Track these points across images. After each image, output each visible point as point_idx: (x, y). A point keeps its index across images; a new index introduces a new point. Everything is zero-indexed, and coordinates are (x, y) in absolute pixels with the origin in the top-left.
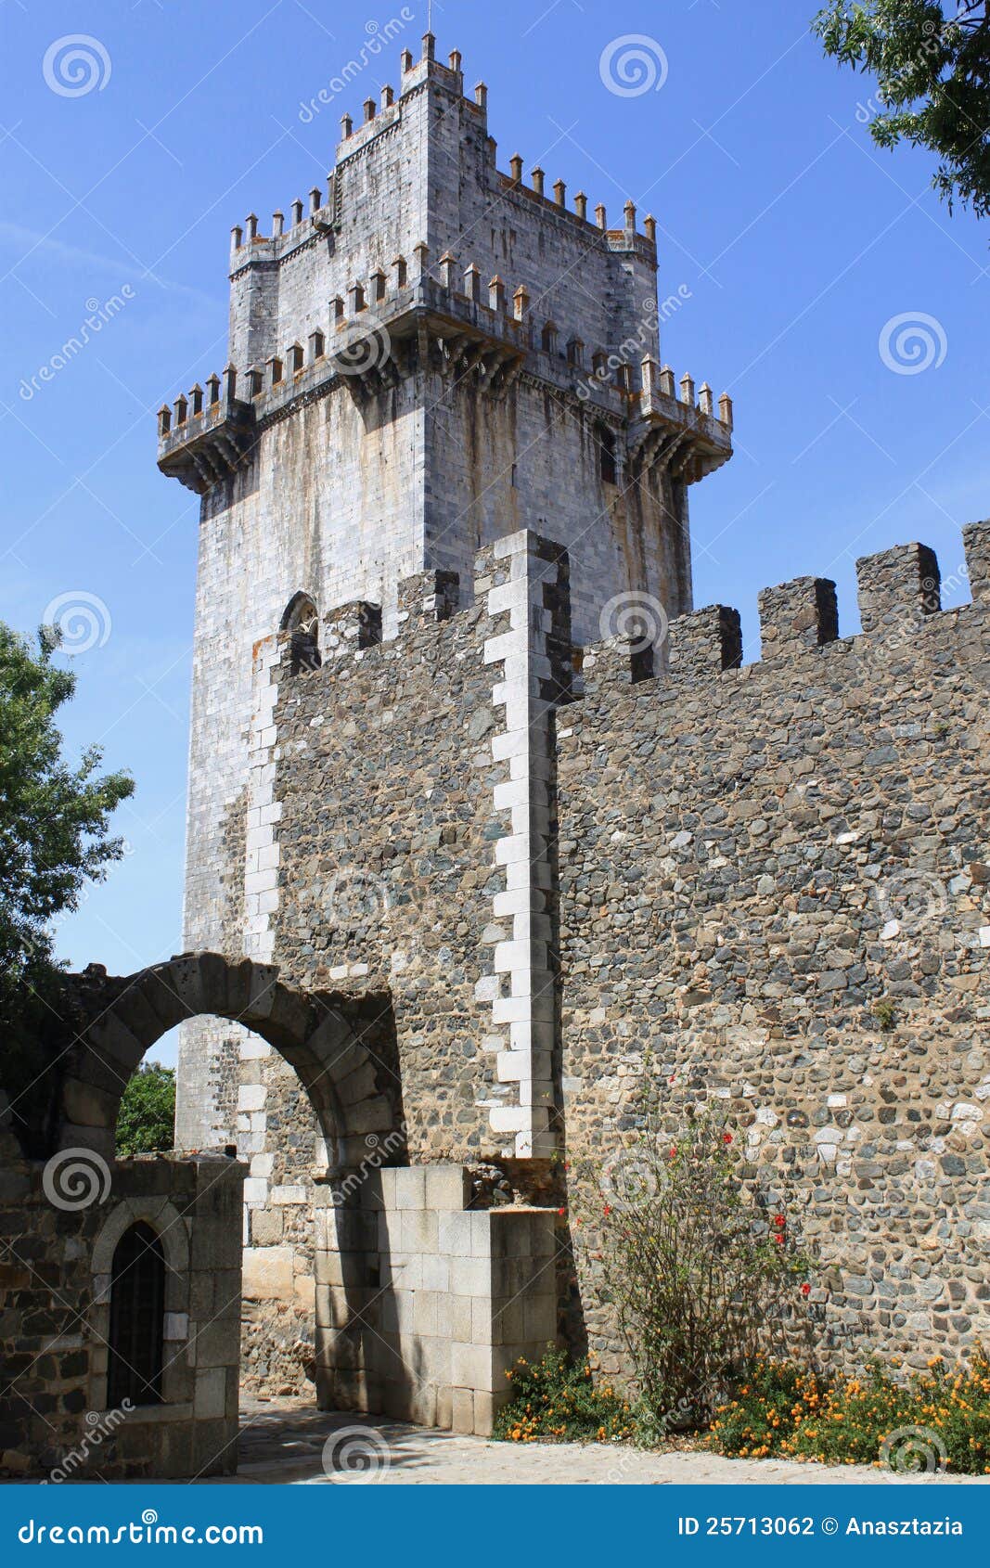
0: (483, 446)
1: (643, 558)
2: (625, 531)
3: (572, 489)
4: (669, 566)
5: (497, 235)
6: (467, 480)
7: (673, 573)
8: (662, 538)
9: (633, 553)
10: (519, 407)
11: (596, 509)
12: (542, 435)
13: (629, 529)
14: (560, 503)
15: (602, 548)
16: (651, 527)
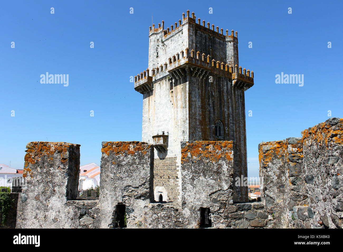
0: (150, 101)
1: (177, 103)
2: (174, 99)
3: (164, 98)
4: (183, 100)
5: (164, 50)
6: (148, 110)
7: (184, 101)
8: (182, 94)
9: (175, 103)
10: (156, 88)
11: (168, 99)
12: (159, 90)
13: (174, 98)
14: (162, 103)
15: (169, 107)
16: (179, 93)
